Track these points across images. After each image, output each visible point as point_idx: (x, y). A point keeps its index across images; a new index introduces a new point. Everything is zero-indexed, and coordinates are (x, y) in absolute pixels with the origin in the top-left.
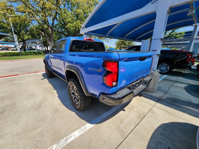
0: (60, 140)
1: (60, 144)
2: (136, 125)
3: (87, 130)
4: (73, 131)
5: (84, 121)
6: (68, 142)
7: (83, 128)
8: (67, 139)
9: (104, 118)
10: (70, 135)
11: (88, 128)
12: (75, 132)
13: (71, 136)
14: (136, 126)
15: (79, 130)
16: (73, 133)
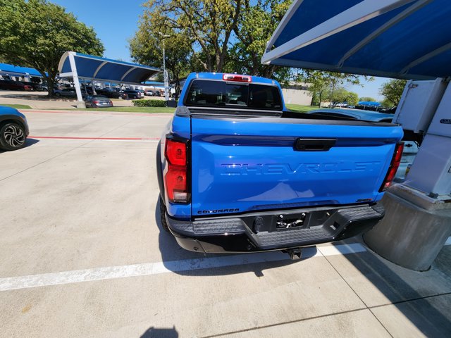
0: (100, 266)
1: (97, 274)
2: (253, 326)
3: (150, 273)
4: (128, 264)
5: (159, 254)
6: (107, 277)
7: (148, 266)
8: (111, 270)
9: (199, 267)
10: (118, 267)
11: (154, 271)
12: (130, 266)
13: (118, 270)
14: (255, 328)
15: (138, 266)
16: (125, 267)
